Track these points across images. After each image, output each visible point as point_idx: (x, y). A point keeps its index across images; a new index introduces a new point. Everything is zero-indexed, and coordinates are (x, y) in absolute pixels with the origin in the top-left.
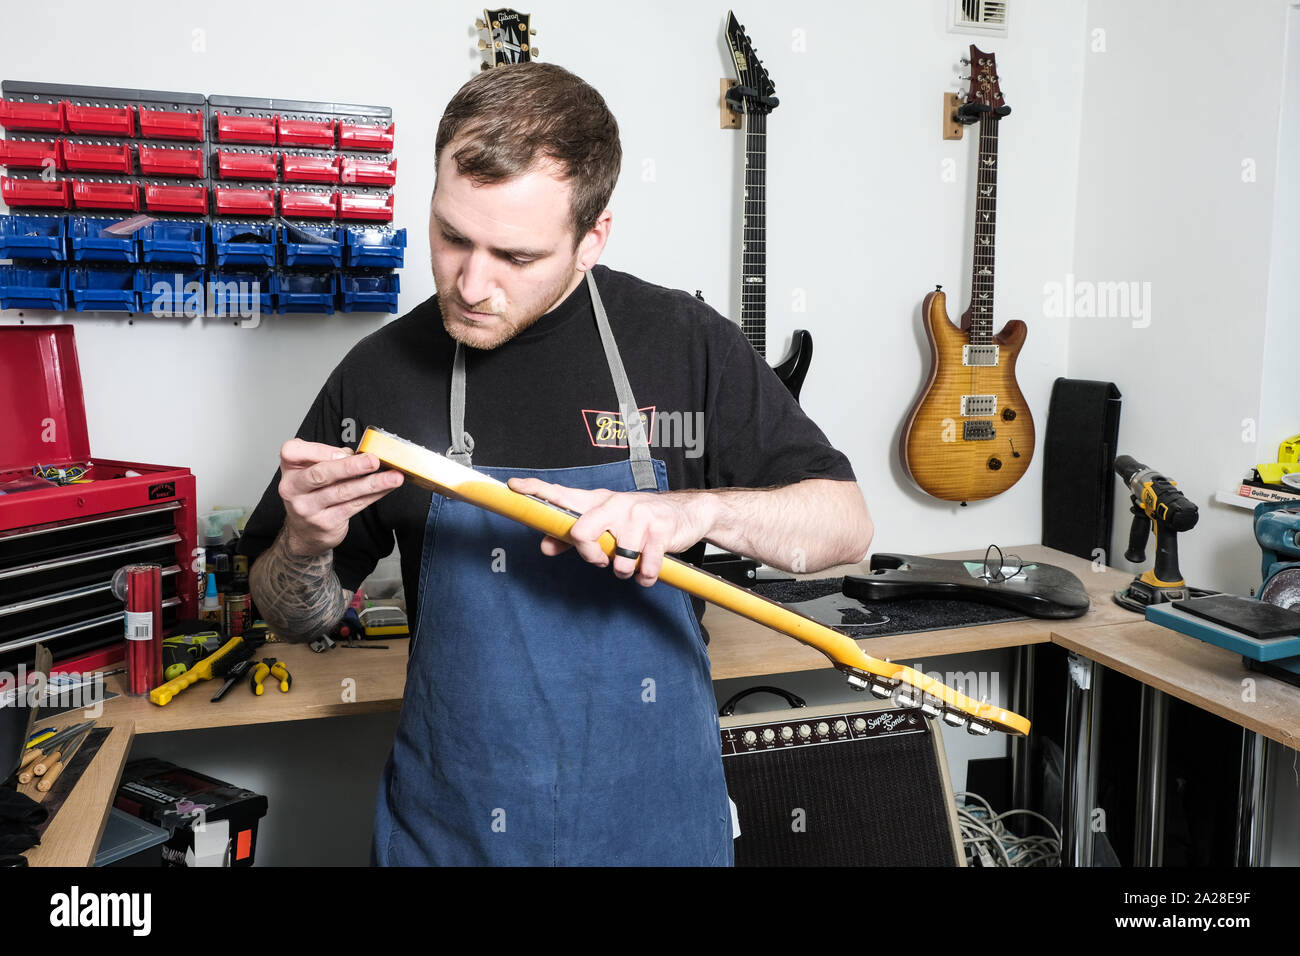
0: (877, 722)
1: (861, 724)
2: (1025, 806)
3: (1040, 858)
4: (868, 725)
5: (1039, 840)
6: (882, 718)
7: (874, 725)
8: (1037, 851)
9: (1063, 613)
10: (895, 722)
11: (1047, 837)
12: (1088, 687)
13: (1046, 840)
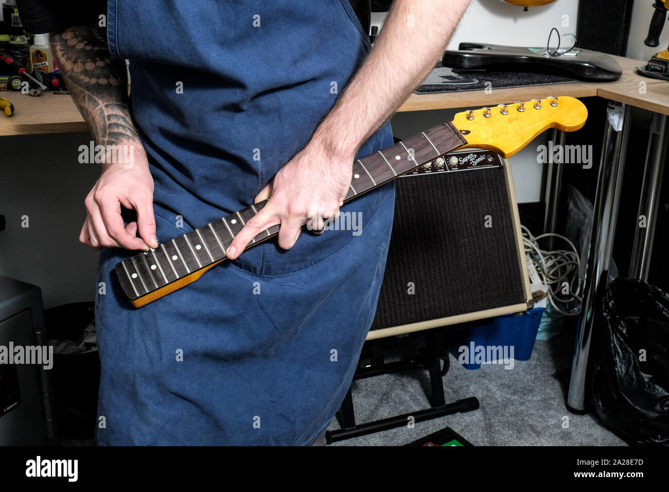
0: (465, 160)
1: (454, 160)
2: (553, 230)
3: (563, 264)
4: (459, 162)
5: (563, 253)
6: (469, 157)
7: (463, 161)
8: (561, 260)
9: (605, 76)
10: (478, 160)
11: (569, 250)
12: (620, 129)
13: (567, 253)
